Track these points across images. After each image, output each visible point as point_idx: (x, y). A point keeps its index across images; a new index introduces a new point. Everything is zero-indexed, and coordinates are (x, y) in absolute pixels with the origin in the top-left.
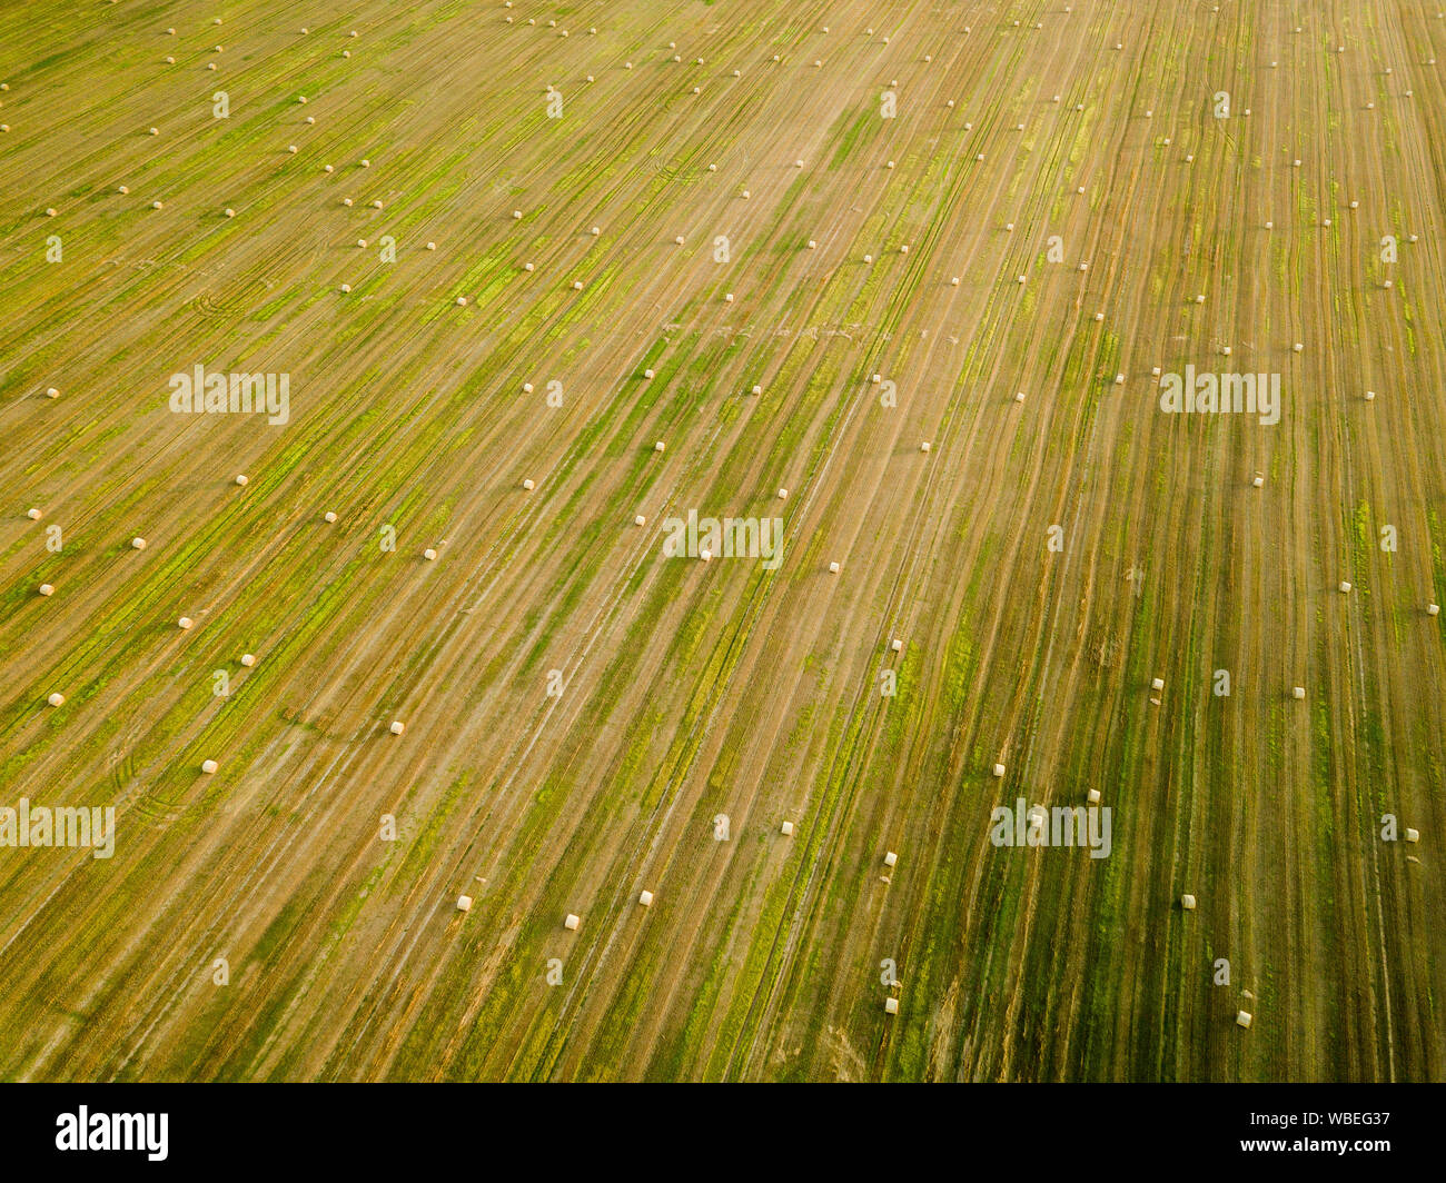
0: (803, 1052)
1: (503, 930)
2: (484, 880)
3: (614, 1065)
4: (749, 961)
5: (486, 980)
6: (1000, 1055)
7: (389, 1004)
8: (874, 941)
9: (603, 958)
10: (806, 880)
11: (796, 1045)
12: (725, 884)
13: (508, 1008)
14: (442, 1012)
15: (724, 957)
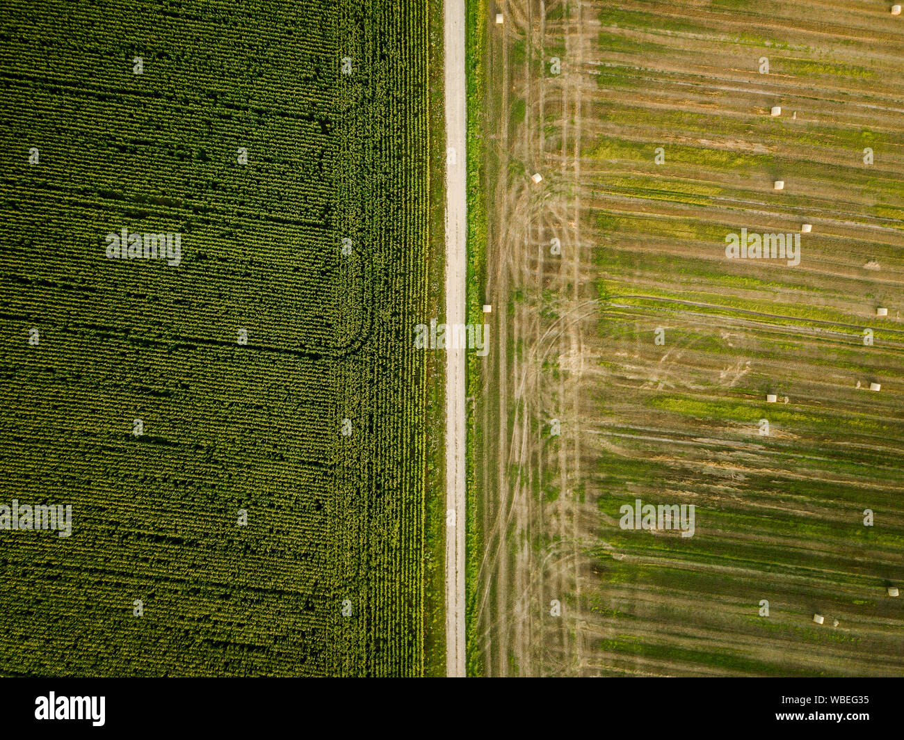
0: (731, 348)
1: (764, 144)
2: (795, 118)
3: (698, 238)
4: (780, 305)
5: (730, 145)
6: (758, 467)
7: (703, 92)
8: (812, 382)
9: (760, 212)
10: (845, 331)
11: (734, 344)
12: (829, 278)
13: (717, 164)
14: (706, 125)
15: (778, 288)
